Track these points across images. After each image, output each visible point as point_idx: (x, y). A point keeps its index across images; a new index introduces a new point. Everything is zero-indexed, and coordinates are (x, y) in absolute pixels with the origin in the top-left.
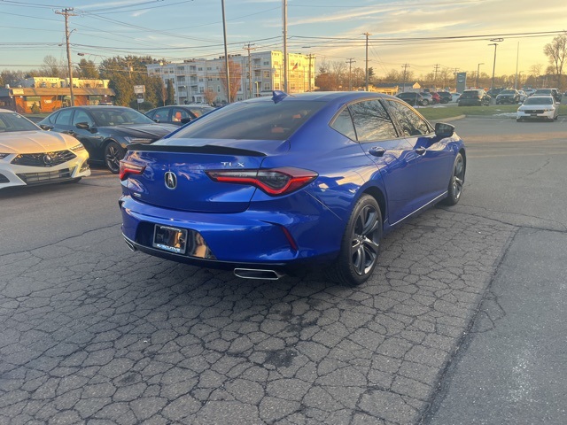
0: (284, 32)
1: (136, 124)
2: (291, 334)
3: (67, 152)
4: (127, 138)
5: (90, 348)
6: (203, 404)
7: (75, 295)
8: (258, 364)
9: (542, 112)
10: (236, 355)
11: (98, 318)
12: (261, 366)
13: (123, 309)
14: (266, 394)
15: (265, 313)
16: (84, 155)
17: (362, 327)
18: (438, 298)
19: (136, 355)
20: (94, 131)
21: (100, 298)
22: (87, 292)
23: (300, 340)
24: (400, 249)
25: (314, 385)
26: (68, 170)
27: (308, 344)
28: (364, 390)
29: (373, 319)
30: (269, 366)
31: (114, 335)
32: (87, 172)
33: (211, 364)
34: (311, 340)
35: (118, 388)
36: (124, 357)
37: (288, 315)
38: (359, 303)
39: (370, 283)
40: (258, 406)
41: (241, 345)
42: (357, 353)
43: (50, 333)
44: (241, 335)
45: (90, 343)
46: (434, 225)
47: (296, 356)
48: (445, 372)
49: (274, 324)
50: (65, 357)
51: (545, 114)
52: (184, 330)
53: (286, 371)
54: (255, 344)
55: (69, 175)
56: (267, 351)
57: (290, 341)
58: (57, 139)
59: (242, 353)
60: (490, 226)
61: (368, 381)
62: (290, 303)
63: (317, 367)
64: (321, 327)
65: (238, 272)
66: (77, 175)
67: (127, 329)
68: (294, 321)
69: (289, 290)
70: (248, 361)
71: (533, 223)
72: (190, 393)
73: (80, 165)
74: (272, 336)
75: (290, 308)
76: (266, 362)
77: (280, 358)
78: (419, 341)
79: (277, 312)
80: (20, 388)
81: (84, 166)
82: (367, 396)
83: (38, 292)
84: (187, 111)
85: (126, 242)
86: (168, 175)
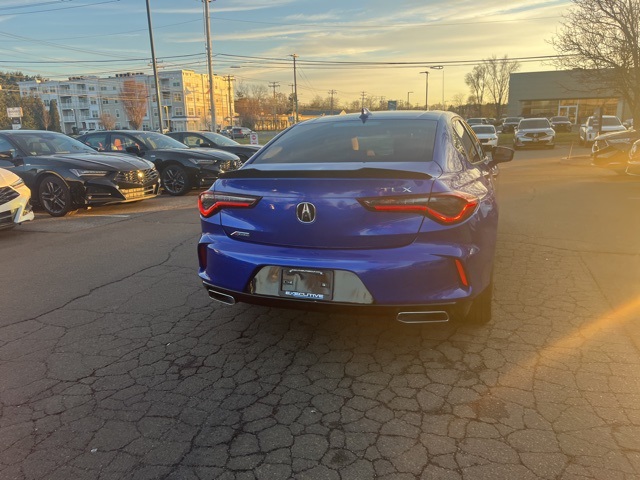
0: (208, 49)
1: (72, 153)
2: (472, 382)
3: (8, 189)
4: (74, 171)
5: (251, 428)
8: (472, 419)
9: (486, 141)
10: (437, 412)
11: (221, 392)
12: (477, 420)
13: (242, 377)
14: (518, 451)
15: (417, 361)
16: (25, 193)
19: (320, 429)
20: (20, 162)
21: (198, 368)
22: (172, 363)
23: (489, 387)
25: (556, 432)
26: (9, 212)
30: (487, 419)
31: (264, 409)
32: (31, 216)
33: (419, 427)
35: (338, 470)
36: (303, 433)
40: (522, 463)
41: (431, 401)
43: (176, 418)
44: (418, 390)
45: (242, 423)
47: (504, 404)
49: (442, 374)
50: (229, 443)
51: (490, 143)
54: (445, 397)
55: (11, 220)
56: (466, 404)
61: (604, 420)
63: (539, 413)
66: (21, 218)
67: (273, 399)
70: (458, 417)
72: (429, 462)
73: (23, 204)
76: (478, 415)
79: (432, 360)
81: (27, 207)
82: (618, 434)
83: (104, 370)
84: (131, 136)
85: (212, 294)
86: (302, 207)
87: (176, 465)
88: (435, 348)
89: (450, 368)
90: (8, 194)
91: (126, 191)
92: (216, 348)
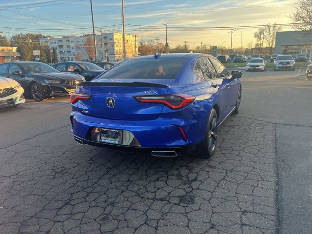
0: (123, 22)
1: (48, 72)
2: (186, 186)
3: (12, 88)
4: (46, 81)
5: (72, 203)
6: (156, 229)
7: (47, 173)
8: (176, 204)
9: (258, 66)
11: (68, 185)
12: (178, 205)
13: (81, 179)
14: (189, 220)
15: (166, 175)
16: (21, 90)
17: (223, 179)
18: (254, 162)
19: (103, 205)
20: (23, 76)
21: (64, 173)
22: (54, 170)
23: (193, 189)
25: (213, 213)
26: (12, 99)
27: (199, 191)
28: (241, 213)
29: (226, 175)
30: (183, 204)
31: (83, 194)
32: (23, 101)
33: (149, 206)
34: (199, 189)
35: (101, 224)
36: (95, 206)
37: (179, 176)
38: (215, 167)
40: (188, 227)
41: (161, 194)
42: (227, 194)
43: (43, 196)
44: (159, 189)
45: (70, 200)
47: (195, 198)
48: (277, 201)
49: (174, 182)
50: (59, 209)
51: (260, 67)
52: (124, 188)
53: (194, 207)
54: (169, 193)
55: (13, 103)
56: (178, 197)
57: (187, 190)
58: (4, 81)
59: (164, 199)
60: (260, 124)
61: (241, 208)
63: (210, 203)
64: (201, 181)
65: (153, 153)
66: (18, 102)
67: (89, 190)
68: (184, 179)
70: (170, 203)
71: (281, 121)
72: (145, 223)
73: (19, 96)
74: (176, 188)
75: (179, 172)
76: (180, 202)
78: (256, 185)
79: (173, 175)
80: (38, 231)
81: (21, 97)
82: (243, 216)
83: (23, 172)
84: (77, 65)
85: (76, 140)
86: (109, 99)
87: (32, 217)
88: (177, 169)
89: (179, 179)
90: (12, 91)
91: (70, 90)
92: (77, 164)
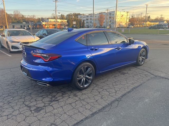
2: (48, 103)
6: (7, 119)
7: (9, 83)
8: (31, 111)
10: (28, 107)
11: (7, 90)
13: (15, 88)
14: (24, 120)
15: (48, 95)
17: (70, 104)
18: (102, 98)
19: (6, 102)
21: (13, 84)
22: (12, 82)
23: (49, 105)
24: (107, 79)
25: (39, 120)
27: (50, 107)
28: (50, 124)
29: (76, 102)
30: (33, 112)
34: (52, 106)
36: (3, 102)
37: (53, 97)
38: (77, 96)
39: (86, 90)
40: (19, 123)
42: (60, 112)
46: (126, 72)
47: (43, 110)
52: (24, 97)
53: (36, 114)
57: (46, 105)
59: (30, 106)
60: (145, 75)
61: (54, 122)
62: (57, 93)
64: (58, 102)
65: (38, 83)
67: (11, 94)
68: (53, 99)
69: (61, 89)
70: (30, 109)
71: (162, 75)
72: (8, 115)
74: (43, 102)
75: (56, 95)
77: (38, 110)
78: (81, 111)
79: (52, 95)
